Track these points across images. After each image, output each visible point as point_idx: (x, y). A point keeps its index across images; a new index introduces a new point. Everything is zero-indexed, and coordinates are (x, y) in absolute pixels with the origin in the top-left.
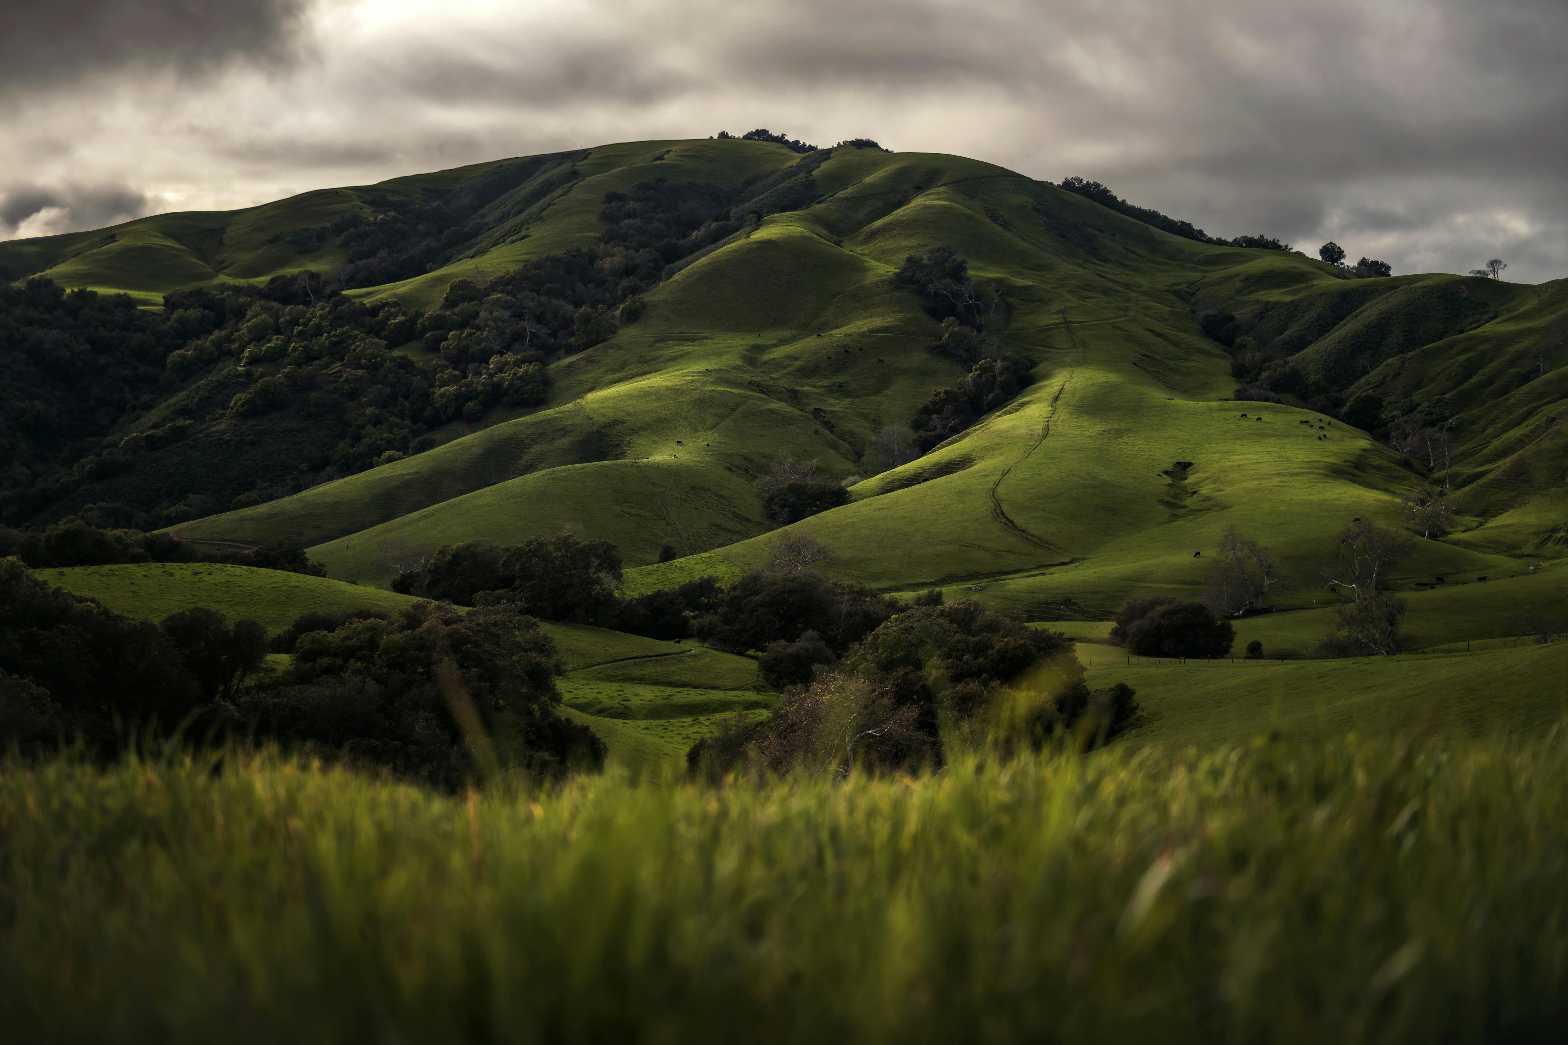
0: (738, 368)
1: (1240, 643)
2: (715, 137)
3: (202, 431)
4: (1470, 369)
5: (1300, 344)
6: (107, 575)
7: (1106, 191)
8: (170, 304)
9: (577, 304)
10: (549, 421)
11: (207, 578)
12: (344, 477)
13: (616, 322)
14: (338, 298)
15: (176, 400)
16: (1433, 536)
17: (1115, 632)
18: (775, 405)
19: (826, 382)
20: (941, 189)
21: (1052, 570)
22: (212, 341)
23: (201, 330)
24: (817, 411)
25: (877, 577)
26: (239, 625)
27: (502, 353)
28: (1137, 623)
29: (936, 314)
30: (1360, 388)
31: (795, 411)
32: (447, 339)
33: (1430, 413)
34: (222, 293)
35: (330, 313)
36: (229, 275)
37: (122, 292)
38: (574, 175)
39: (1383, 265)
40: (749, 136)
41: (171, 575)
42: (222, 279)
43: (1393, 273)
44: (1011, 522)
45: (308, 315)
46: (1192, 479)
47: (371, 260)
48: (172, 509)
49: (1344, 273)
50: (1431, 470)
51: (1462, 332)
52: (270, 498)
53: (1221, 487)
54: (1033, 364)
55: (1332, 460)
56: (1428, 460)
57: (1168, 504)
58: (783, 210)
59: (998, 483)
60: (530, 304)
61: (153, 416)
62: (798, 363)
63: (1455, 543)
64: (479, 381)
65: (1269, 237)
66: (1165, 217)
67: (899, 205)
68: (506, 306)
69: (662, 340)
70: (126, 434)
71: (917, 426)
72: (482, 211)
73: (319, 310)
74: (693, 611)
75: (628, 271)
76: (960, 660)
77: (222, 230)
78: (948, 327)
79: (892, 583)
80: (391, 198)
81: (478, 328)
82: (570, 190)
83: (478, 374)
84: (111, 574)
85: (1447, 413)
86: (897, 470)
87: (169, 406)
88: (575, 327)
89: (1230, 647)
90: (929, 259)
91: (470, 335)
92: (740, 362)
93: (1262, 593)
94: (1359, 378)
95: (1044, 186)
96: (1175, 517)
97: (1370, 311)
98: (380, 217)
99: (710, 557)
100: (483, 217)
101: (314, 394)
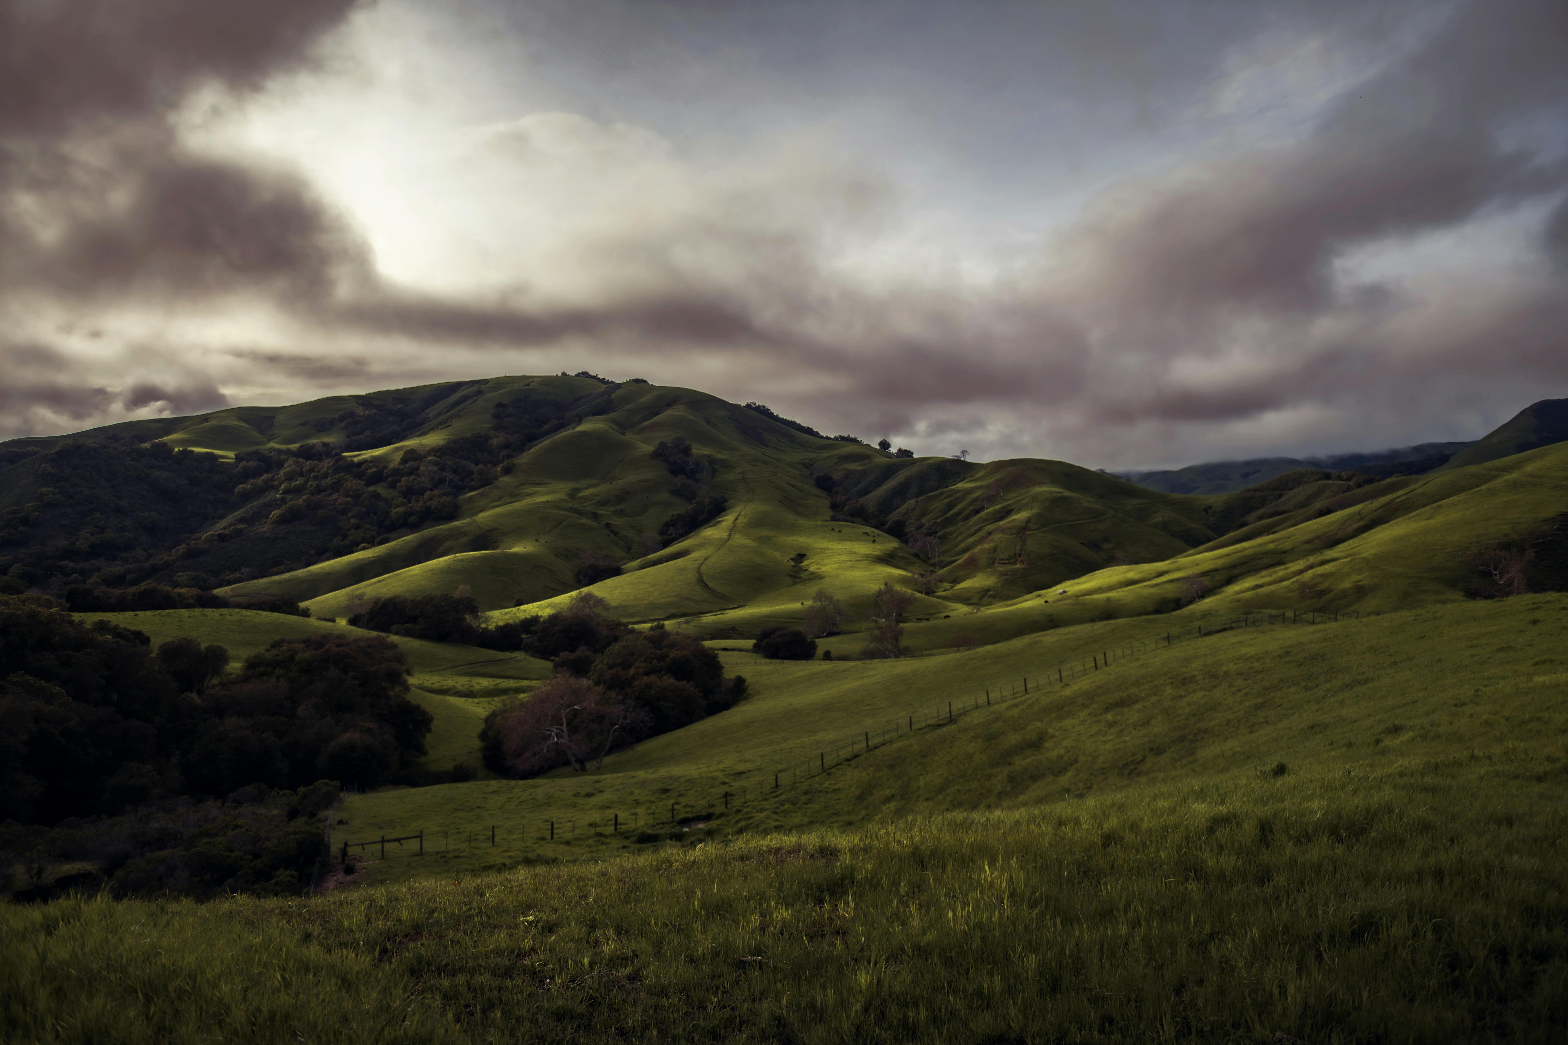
0: (564, 500)
1: (820, 651)
2: (560, 375)
3: (252, 531)
4: (950, 506)
5: (866, 492)
6: (165, 616)
7: (768, 410)
8: (238, 458)
9: (477, 464)
10: (457, 528)
11: (228, 617)
12: (336, 558)
13: (498, 474)
14: (339, 457)
15: (239, 513)
16: (927, 594)
17: (755, 646)
18: (584, 521)
19: (613, 508)
20: (680, 406)
21: (727, 611)
22: (262, 480)
23: (256, 473)
24: (607, 525)
25: (632, 615)
26: (208, 648)
27: (432, 490)
28: (766, 640)
29: (674, 472)
30: (895, 516)
31: (595, 524)
32: (400, 481)
33: (930, 529)
34: (271, 453)
35: (333, 465)
36: (276, 443)
37: (209, 451)
38: (480, 392)
39: (909, 452)
40: (578, 375)
41: (206, 616)
42: (272, 444)
43: (915, 456)
44: (707, 585)
45: (320, 466)
46: (805, 563)
47: (361, 436)
48: (232, 576)
49: (890, 455)
50: (929, 559)
51: (947, 487)
52: (292, 570)
53: (820, 567)
54: (725, 500)
55: (878, 553)
56: (928, 554)
57: (791, 576)
58: (594, 415)
59: (701, 565)
60: (450, 463)
61: (224, 523)
62: (598, 498)
63: (938, 597)
64: (418, 505)
65: (852, 436)
66: (799, 424)
67: (657, 414)
68: (435, 464)
69: (523, 484)
70: (206, 533)
71: (662, 533)
72: (427, 411)
73: (327, 464)
74: (527, 634)
75: (507, 446)
76: (651, 663)
77: (274, 417)
78: (680, 480)
79: (640, 619)
80: (375, 402)
81: (419, 475)
82: (476, 400)
83: (417, 501)
84: (168, 615)
85: (938, 529)
86: (649, 557)
87: (234, 517)
88: (474, 476)
89: (815, 653)
90: (672, 443)
91: (414, 479)
92: (565, 497)
93: (836, 624)
94: (895, 510)
95: (736, 407)
96: (795, 583)
97: (901, 476)
98: (367, 412)
99: (541, 605)
100: (427, 414)
101: (320, 512)
